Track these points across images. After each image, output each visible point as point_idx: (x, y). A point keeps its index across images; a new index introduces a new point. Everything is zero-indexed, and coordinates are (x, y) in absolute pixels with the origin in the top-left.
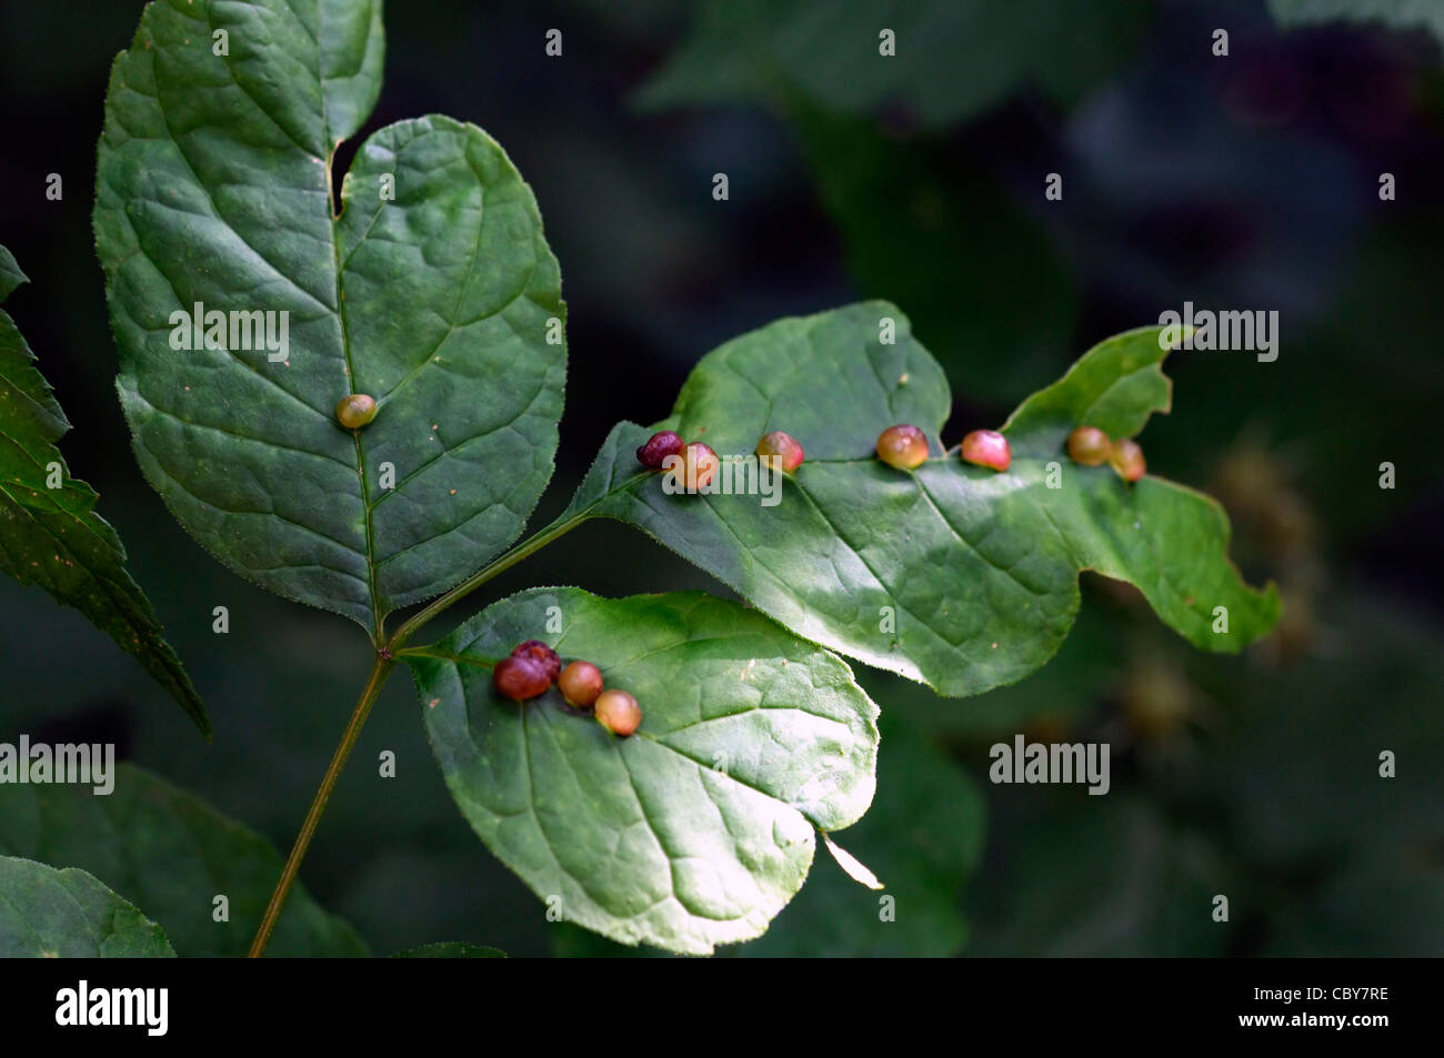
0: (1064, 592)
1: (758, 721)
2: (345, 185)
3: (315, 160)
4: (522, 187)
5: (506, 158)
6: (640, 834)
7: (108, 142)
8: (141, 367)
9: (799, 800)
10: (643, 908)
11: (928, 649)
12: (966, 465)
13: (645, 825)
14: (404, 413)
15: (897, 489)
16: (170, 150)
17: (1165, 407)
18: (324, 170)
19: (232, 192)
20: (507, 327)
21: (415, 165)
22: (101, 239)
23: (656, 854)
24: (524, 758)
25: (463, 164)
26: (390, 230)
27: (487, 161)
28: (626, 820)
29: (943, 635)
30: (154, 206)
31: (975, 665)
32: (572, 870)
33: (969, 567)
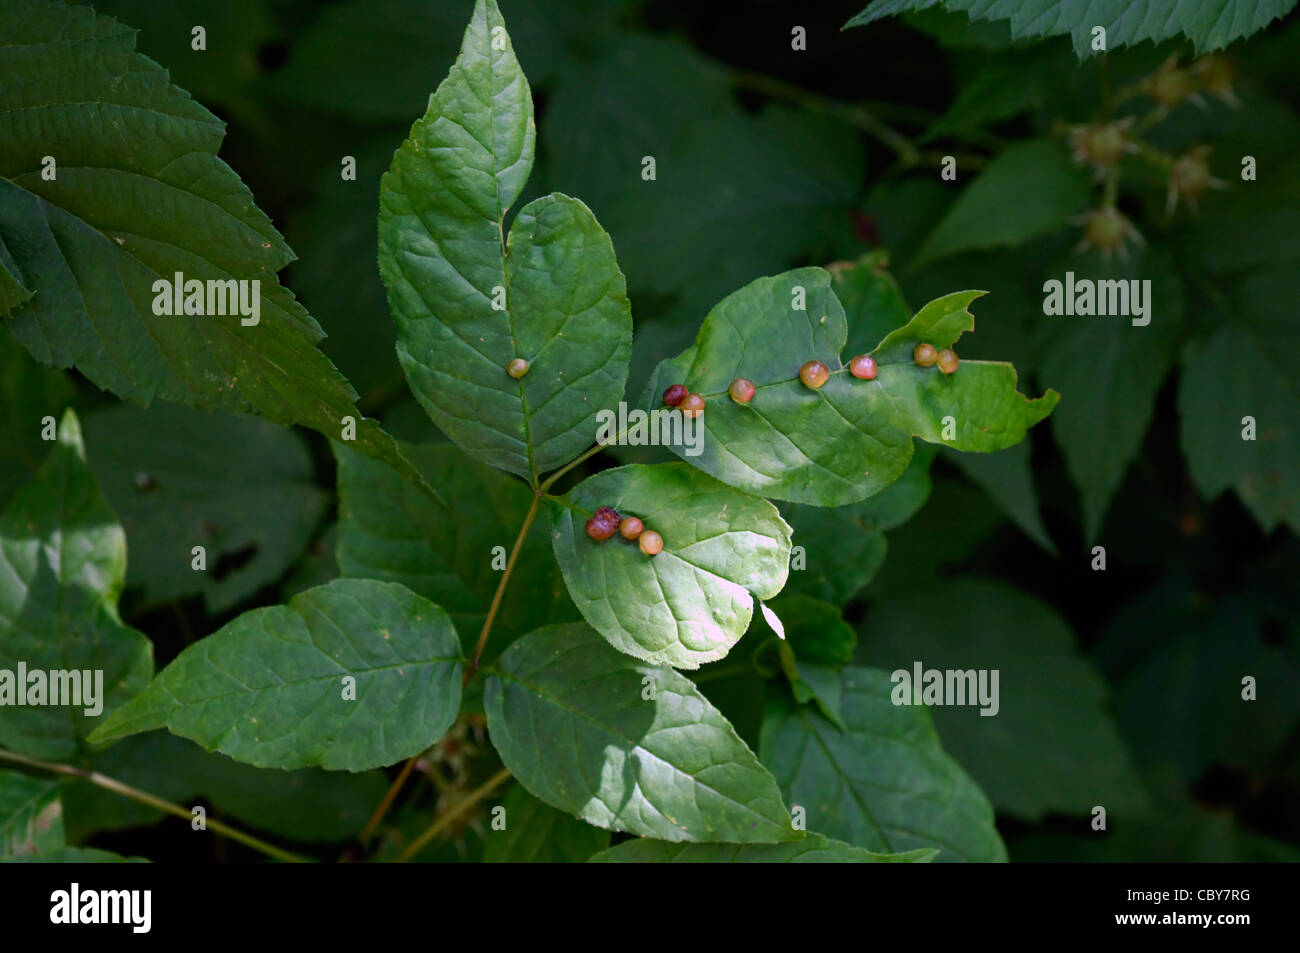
0: (904, 446)
1: (727, 538)
2: (509, 239)
3: (493, 224)
4: (603, 234)
5: (595, 219)
6: (662, 608)
7: (383, 219)
8: (407, 337)
9: (747, 583)
10: (664, 647)
11: (827, 482)
12: (851, 376)
13: (664, 603)
14: (544, 365)
15: (808, 400)
16: (415, 221)
17: (972, 329)
18: (498, 228)
19: (448, 243)
20: (599, 314)
21: (547, 225)
22: (383, 271)
23: (670, 619)
24: (603, 569)
25: (572, 221)
26: (534, 263)
27: (585, 221)
28: (654, 600)
29: (836, 473)
30: (408, 254)
31: (856, 486)
32: (627, 628)
33: (851, 435)
